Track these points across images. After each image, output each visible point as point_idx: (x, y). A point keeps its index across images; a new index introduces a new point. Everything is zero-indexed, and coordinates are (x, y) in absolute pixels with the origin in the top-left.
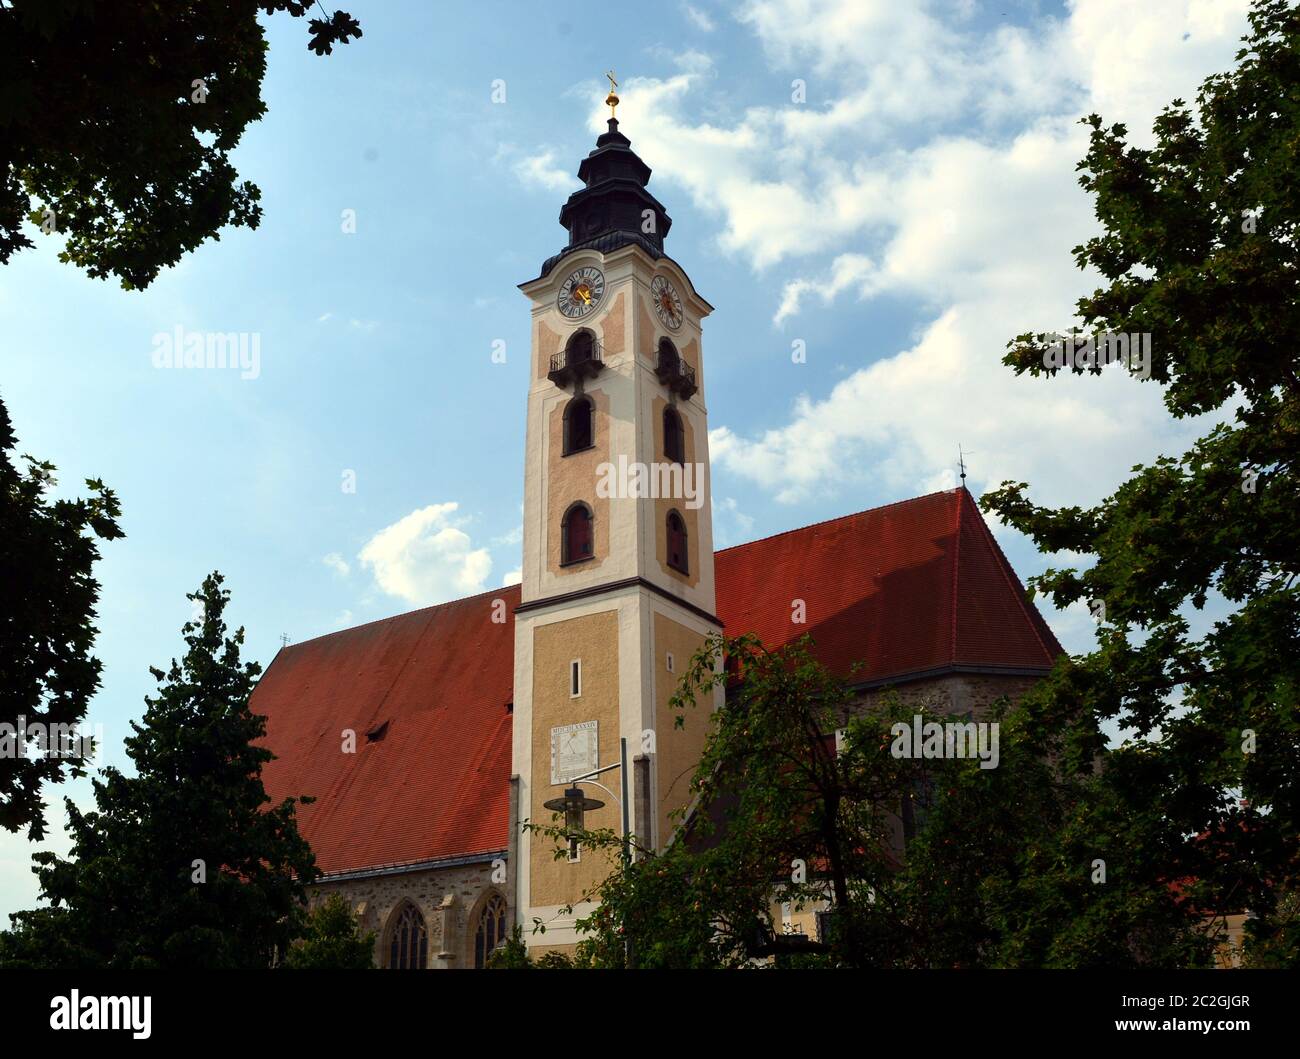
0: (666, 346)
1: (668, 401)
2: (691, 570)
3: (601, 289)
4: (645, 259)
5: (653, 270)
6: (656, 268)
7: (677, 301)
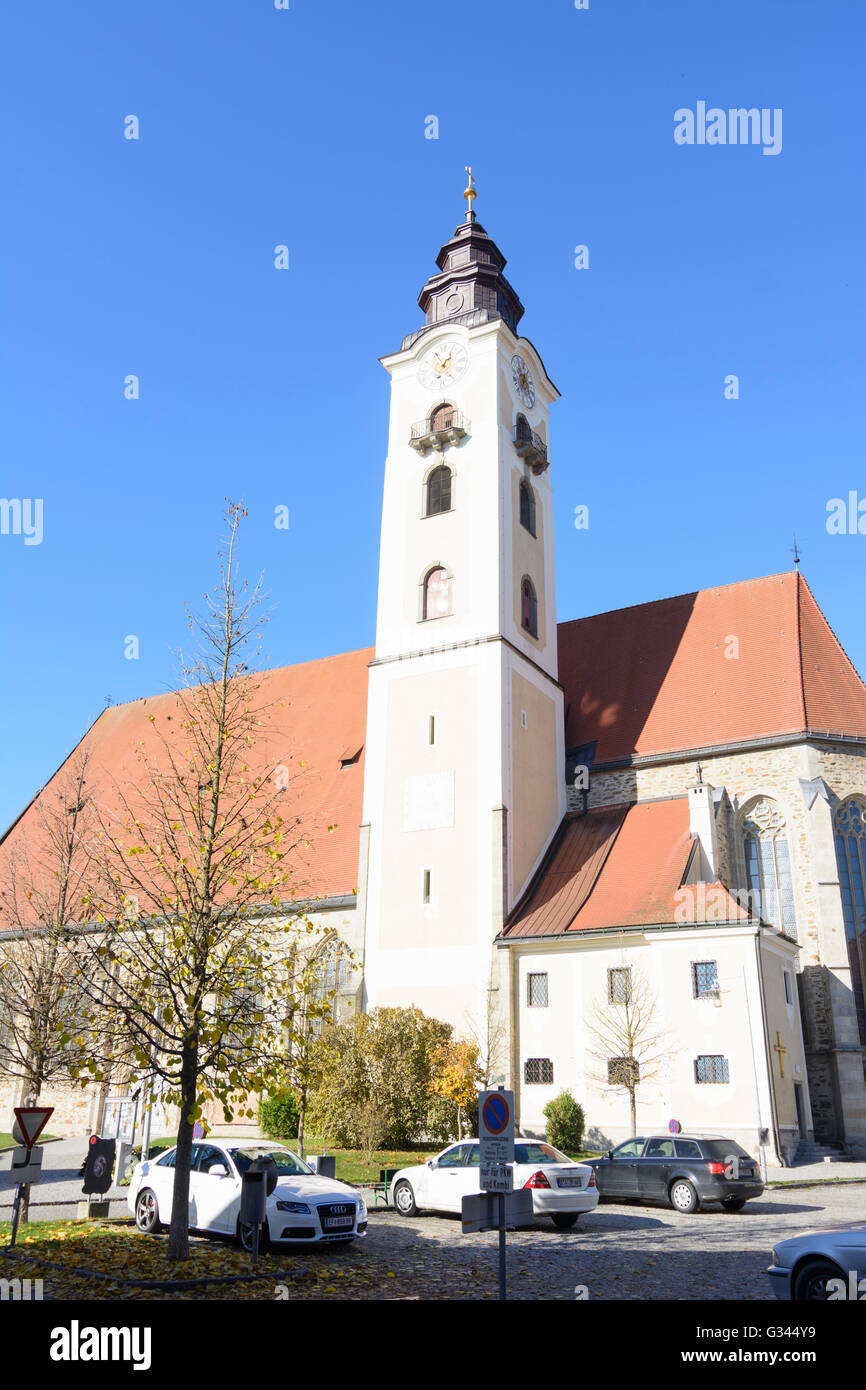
0: (522, 422)
1: (523, 474)
2: (540, 633)
3: (464, 363)
4: (508, 336)
5: (514, 348)
6: (516, 346)
7: (531, 383)
